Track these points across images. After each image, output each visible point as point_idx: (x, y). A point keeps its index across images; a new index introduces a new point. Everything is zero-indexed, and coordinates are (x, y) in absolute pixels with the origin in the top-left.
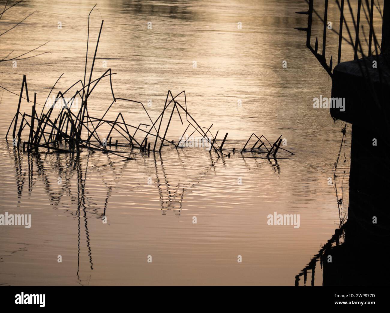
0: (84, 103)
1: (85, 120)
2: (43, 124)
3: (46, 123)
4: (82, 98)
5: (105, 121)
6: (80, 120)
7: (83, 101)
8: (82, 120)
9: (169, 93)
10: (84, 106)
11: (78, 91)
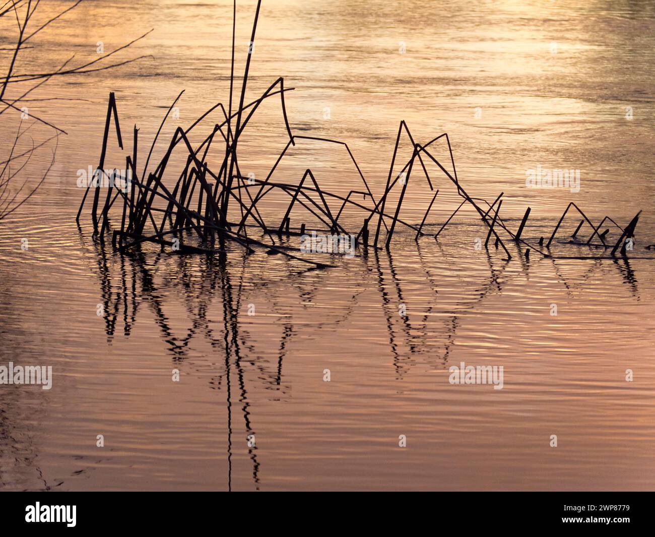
0: (231, 150)
1: (235, 183)
2: (150, 193)
3: (154, 192)
4: (227, 141)
5: (274, 185)
6: (223, 184)
7: (228, 145)
8: (228, 183)
9: (403, 126)
10: (231, 155)
11: (217, 125)
